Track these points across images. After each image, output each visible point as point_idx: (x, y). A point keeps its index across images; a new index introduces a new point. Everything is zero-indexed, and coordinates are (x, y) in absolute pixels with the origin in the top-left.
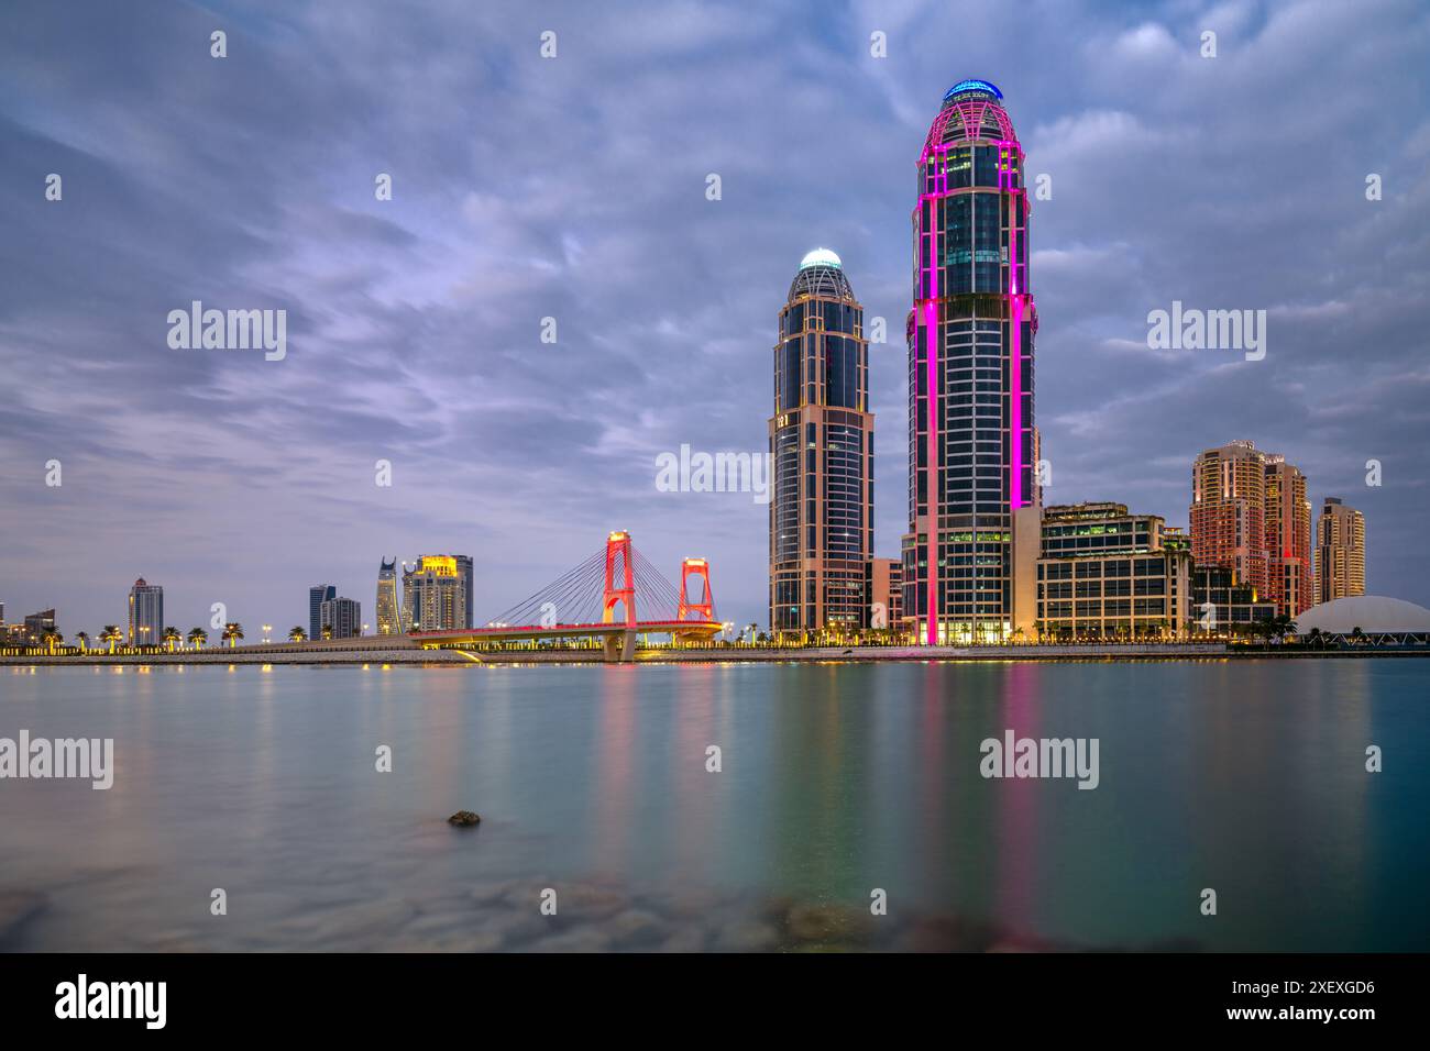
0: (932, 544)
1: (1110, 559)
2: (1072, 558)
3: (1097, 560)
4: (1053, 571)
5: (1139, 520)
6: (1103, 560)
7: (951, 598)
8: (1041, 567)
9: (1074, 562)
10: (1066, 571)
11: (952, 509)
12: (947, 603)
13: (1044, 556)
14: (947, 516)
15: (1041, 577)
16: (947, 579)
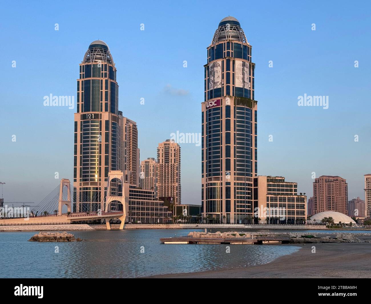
0: (232, 186)
1: (289, 196)
2: (278, 195)
3: (285, 196)
4: (272, 199)
5: (294, 184)
6: (287, 197)
7: (238, 206)
8: (268, 197)
9: (278, 197)
10: (276, 200)
11: (238, 174)
12: (237, 208)
13: (269, 194)
14: (236, 176)
15: (268, 201)
16: (236, 200)
